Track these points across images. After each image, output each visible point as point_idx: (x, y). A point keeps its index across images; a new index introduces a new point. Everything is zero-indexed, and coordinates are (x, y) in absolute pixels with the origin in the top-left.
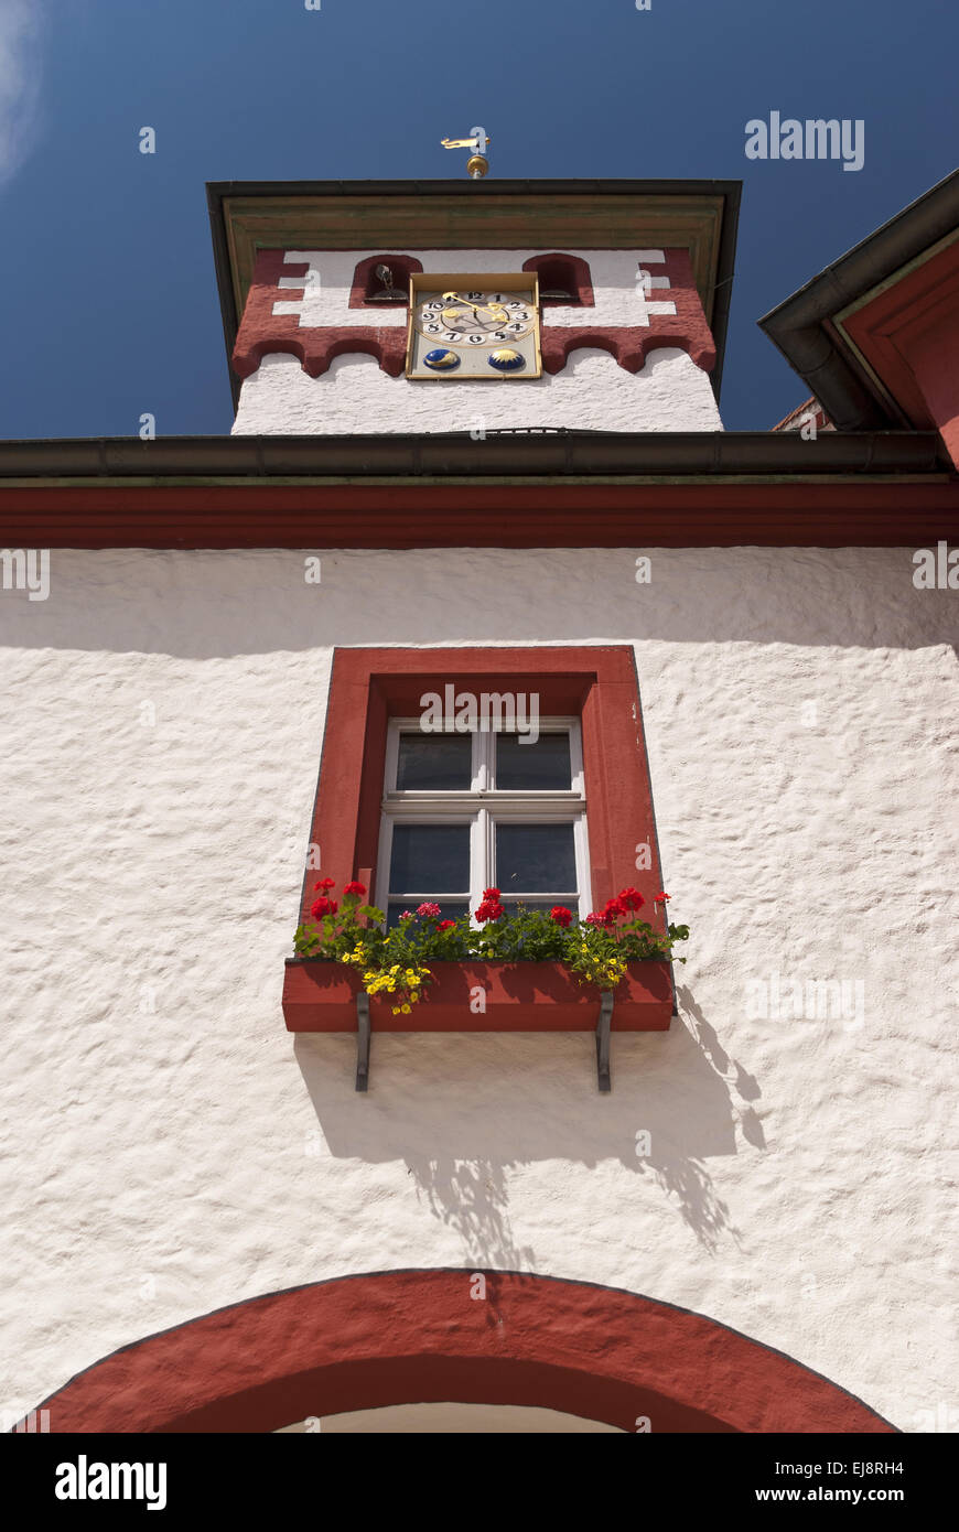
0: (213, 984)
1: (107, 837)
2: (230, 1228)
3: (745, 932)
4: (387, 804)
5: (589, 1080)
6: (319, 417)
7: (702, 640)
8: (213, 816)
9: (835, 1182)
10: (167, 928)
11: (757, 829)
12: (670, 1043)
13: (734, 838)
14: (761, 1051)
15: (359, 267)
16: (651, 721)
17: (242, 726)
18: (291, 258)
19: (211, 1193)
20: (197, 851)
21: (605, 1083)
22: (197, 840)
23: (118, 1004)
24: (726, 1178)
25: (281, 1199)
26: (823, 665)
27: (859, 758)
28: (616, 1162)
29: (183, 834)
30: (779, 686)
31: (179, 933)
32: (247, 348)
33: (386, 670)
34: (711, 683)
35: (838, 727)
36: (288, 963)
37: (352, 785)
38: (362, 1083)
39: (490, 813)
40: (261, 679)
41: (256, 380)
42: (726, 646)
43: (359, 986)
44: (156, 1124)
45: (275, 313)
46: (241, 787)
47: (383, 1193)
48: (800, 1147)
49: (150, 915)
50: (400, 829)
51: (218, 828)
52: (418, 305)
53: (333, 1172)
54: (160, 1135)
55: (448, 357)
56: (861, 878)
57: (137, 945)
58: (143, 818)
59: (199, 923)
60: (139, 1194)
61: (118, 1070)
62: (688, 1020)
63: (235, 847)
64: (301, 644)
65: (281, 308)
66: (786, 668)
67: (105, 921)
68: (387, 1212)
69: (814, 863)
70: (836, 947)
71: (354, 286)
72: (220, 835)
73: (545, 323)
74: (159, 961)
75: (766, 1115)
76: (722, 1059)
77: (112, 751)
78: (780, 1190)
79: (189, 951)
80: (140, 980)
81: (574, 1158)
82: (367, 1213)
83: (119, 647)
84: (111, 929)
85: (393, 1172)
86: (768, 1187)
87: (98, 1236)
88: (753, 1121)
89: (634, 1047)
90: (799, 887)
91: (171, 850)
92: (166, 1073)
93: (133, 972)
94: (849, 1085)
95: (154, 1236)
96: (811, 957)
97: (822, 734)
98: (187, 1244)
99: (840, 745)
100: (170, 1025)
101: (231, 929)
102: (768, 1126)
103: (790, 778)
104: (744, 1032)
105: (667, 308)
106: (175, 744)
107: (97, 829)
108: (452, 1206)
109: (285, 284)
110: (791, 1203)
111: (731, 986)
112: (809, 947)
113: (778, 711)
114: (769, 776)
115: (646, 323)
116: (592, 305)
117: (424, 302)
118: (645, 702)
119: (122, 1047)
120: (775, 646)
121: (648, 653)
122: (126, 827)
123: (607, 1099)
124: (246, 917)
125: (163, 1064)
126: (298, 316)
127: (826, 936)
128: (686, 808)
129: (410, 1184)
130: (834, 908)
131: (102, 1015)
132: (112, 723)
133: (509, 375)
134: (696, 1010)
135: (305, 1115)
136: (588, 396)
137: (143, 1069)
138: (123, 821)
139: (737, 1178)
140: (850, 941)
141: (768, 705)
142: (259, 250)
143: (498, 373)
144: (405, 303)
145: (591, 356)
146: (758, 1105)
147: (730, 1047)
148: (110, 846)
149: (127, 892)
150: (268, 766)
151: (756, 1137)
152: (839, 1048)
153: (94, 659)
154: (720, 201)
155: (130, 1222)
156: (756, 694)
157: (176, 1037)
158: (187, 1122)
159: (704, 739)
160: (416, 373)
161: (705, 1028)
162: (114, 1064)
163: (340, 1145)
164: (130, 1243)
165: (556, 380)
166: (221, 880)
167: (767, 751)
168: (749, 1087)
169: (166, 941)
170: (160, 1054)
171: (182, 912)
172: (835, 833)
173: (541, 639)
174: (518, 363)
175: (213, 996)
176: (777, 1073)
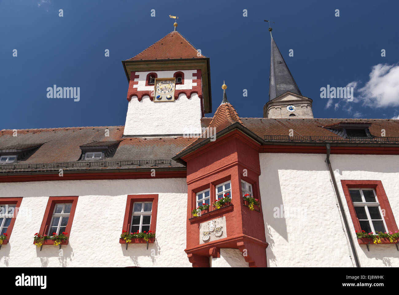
0: (114, 238)
1: (104, 221)
2: (115, 263)
3: (163, 232)
4: (132, 214)
5: (146, 248)
6: (140, 111)
7: (166, 193)
8: (114, 218)
9: (165, 258)
10: (110, 232)
11: (166, 219)
12: (154, 244)
13: (164, 221)
14: (162, 245)
15: (147, 75)
16: (159, 205)
17: (118, 206)
18: (137, 74)
19: (114, 260)
20: (113, 223)
21: (147, 249)
22: (113, 222)
23: (106, 241)
24: (156, 258)
25: (119, 260)
26: (178, 196)
27: (179, 209)
28: (147, 256)
29: (112, 221)
30: (173, 200)
31: (111, 233)
32: (129, 96)
33: (133, 198)
34: (166, 199)
35: (177, 205)
36: (120, 238)
37: (128, 214)
38: (127, 249)
39: (143, 215)
40: (120, 199)
41: (130, 102)
42: (169, 193)
43: (126, 241)
44: (109, 253)
45: (134, 87)
46: (117, 215)
47: (128, 259)
48: (163, 255)
49: (108, 231)
50: (134, 216)
51: (115, 220)
52: (156, 84)
53: (124, 258)
54: (109, 254)
55: (160, 97)
56: (175, 225)
57: (107, 234)
58: (108, 219)
59: (113, 231)
60: (108, 260)
61: (106, 248)
62: (156, 241)
63: (116, 222)
64: (124, 194)
65: (135, 86)
66: (173, 197)
67: (104, 231)
68: (128, 261)
69: (171, 224)
70: (171, 234)
71: (146, 80)
72: (115, 221)
73: (176, 89)
74: (109, 236)
75: (161, 252)
76: (158, 246)
77: (105, 210)
78: (161, 259)
79: (112, 235)
80: (108, 238)
81: (144, 256)
82: (126, 261)
83: (105, 195)
84: (105, 232)
85: (129, 257)
86: (160, 259)
87: (104, 264)
88: (159, 252)
89: (151, 245)
90: (168, 227)
91: (110, 223)
92: (110, 248)
93: (107, 237)
94: (169, 248)
95: (109, 264)
96: (168, 235)
97: (176, 206)
98: (111, 264)
99: (177, 208)
100: (110, 243)
101: (116, 232)
102: (161, 253)
103: (171, 212)
104: (161, 243)
105: (195, 84)
106: (111, 209)
107: (103, 220)
108: (133, 261)
109: (136, 80)
110: (161, 260)
111: (160, 238)
112: (168, 234)
113: (172, 203)
114: (169, 212)
115: (191, 88)
116: (184, 84)
117: (157, 83)
118: (158, 202)
119: (106, 245)
120: (174, 193)
121: (160, 195)
122: (106, 220)
123: (148, 250)
124: (117, 231)
125: (110, 247)
126: (137, 88)
127: (170, 232)
128: (160, 217)
129: (130, 259)
130: (172, 229)
131: (104, 242)
132: (104, 206)
133: (169, 101)
134: (157, 241)
135: (122, 252)
136: (181, 104)
137: (108, 247)
138: (106, 219)
139: (157, 258)
140: (172, 233)
141: (171, 202)
142: (131, 72)
143: (168, 100)
144: (154, 85)
145: (182, 95)
146: (160, 251)
147: (159, 245)
148: (105, 222)
149: (106, 228)
150: (120, 212)
151: (159, 254)
152: (168, 245)
153: (102, 197)
154: (206, 61)
155: (107, 263)
156: (170, 201)
157: (111, 244)
158: (111, 253)
159: (164, 207)
160: (155, 101)
161: (157, 243)
162: (105, 247)
163: (124, 255)
164: (107, 265)
165: (176, 101)
166: (115, 226)
167: (170, 209)
168: (160, 249)
169: (110, 234)
170: (109, 246)
171: (111, 230)
172: (174, 220)
173: (149, 193)
174: (171, 98)
175: (114, 240)
176: (163, 247)
